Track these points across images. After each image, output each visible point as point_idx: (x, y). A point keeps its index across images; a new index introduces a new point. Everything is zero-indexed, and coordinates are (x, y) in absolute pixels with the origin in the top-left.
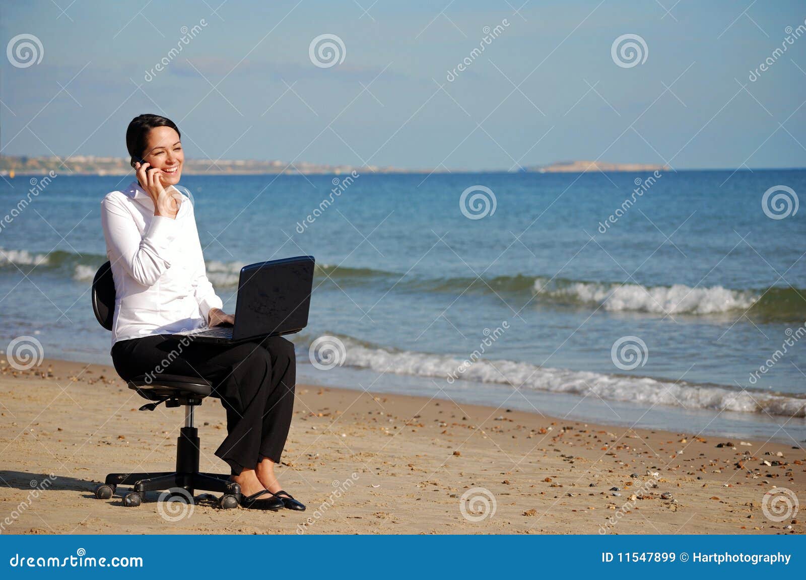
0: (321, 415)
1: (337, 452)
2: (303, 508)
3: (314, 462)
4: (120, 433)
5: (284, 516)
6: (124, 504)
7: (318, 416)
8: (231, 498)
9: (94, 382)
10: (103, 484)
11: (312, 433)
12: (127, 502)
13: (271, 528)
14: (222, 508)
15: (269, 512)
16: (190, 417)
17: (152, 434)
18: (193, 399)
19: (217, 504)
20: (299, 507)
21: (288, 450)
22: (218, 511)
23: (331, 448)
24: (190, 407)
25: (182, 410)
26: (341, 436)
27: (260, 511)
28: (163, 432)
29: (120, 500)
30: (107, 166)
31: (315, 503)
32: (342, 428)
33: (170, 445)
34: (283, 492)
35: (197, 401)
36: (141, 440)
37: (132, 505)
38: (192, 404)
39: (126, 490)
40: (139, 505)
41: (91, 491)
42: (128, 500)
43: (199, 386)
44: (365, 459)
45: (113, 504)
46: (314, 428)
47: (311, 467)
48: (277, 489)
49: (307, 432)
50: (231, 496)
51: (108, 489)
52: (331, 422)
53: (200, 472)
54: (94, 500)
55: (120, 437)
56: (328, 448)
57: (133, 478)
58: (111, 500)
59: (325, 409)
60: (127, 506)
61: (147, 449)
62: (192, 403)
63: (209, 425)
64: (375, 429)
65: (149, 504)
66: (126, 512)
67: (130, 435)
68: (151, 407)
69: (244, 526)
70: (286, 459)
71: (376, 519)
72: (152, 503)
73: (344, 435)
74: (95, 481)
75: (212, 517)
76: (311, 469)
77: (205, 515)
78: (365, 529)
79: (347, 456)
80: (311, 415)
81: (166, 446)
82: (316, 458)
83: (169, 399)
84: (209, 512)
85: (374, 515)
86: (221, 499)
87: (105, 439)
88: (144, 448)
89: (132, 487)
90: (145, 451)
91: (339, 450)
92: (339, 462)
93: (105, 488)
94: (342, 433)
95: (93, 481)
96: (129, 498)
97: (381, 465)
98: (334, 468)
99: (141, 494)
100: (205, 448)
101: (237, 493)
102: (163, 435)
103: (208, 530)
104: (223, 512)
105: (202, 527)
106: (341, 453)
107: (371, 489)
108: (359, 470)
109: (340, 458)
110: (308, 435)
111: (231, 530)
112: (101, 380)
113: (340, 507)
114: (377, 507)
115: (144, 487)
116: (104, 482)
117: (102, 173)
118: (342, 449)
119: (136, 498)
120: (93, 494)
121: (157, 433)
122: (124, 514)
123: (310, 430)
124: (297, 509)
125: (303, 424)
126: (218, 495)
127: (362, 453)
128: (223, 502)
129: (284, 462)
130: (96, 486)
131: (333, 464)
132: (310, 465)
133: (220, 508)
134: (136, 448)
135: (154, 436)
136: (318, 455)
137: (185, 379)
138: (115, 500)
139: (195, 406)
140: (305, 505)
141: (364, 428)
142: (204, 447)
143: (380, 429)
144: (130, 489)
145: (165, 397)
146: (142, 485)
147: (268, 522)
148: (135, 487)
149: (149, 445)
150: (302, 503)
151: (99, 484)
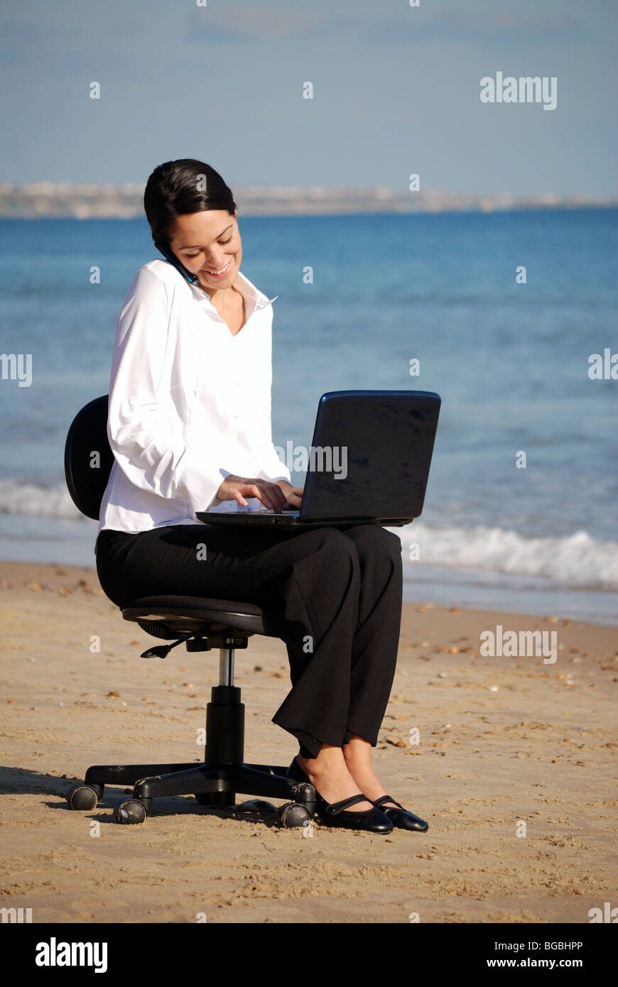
0: (455, 650)
1: (482, 720)
2: (424, 827)
3: (442, 739)
4: (112, 686)
5: (390, 842)
6: (117, 819)
7: (450, 652)
8: (298, 809)
9: (69, 591)
10: (80, 780)
11: (439, 685)
12: (122, 816)
13: (367, 864)
14: (283, 827)
15: (363, 833)
16: (227, 667)
17: (167, 687)
18: (233, 639)
19: (274, 819)
20: (417, 825)
21: (397, 717)
22: (276, 832)
23: (472, 713)
24: (228, 651)
25: (213, 656)
26: (489, 690)
27: (349, 831)
28: (185, 685)
29: (110, 811)
30: (92, 200)
31: (443, 816)
32: (490, 676)
33: (196, 709)
34: (388, 799)
35: (240, 641)
36: (148, 700)
37: (131, 821)
38: (231, 647)
39: (121, 793)
40: (142, 822)
41: (62, 796)
42: (124, 813)
43: (242, 617)
44: (530, 734)
45: (97, 818)
46: (443, 675)
47: (437, 749)
48: (378, 794)
49: (430, 684)
50: (298, 806)
51: (89, 793)
52: (473, 663)
53: (245, 762)
54: (66, 811)
55: (111, 694)
56: (467, 712)
57: (132, 773)
58: (96, 811)
59: (464, 639)
60: (123, 824)
61: (157, 716)
62: (231, 644)
63: (264, 670)
64: (547, 676)
65: (159, 819)
66: (121, 834)
67: (127, 690)
68: (161, 652)
69: (321, 860)
70: (394, 733)
71: (549, 848)
72: (165, 817)
73: (494, 689)
74: (68, 777)
75: (268, 844)
76: (437, 753)
77: (254, 839)
78: (530, 867)
79: (500, 728)
80: (438, 650)
81: (189, 709)
82: (445, 732)
83: (193, 638)
84: (260, 834)
85: (545, 839)
86: (282, 810)
87: (86, 697)
88: (152, 715)
89: (132, 788)
90: (154, 719)
91: (486, 716)
92: (484, 739)
93: (84, 791)
94: (492, 684)
95: (64, 777)
96: (125, 808)
97: (559, 746)
98: (476, 750)
99: (146, 802)
100: (255, 714)
101: (308, 800)
102: (185, 690)
103: (260, 868)
104: (286, 833)
105: (249, 863)
106: (488, 723)
107: (539, 790)
108: (520, 755)
109: (486, 733)
110: (432, 689)
111: (299, 867)
112: (81, 589)
113: (487, 825)
114: (551, 825)
115: (151, 790)
116: (83, 777)
117: (82, 212)
118: (491, 714)
119: (136, 809)
120: (64, 800)
121: (174, 686)
122: (117, 838)
123: (435, 680)
124: (415, 829)
125: (424, 668)
126: (277, 802)
127: (526, 723)
128: (284, 817)
129: (390, 739)
130: (70, 786)
131: (475, 742)
132: (435, 745)
133: (280, 825)
134: (139, 715)
135: (170, 691)
136: (448, 726)
137: (219, 604)
138: (102, 811)
139: (235, 650)
140: (425, 821)
141: (529, 676)
142: (254, 711)
143: (557, 677)
144: (127, 791)
145: (186, 634)
146: (146, 787)
147: (362, 853)
148: (135, 789)
149: (161, 708)
150: (421, 816)
151: (75, 782)
